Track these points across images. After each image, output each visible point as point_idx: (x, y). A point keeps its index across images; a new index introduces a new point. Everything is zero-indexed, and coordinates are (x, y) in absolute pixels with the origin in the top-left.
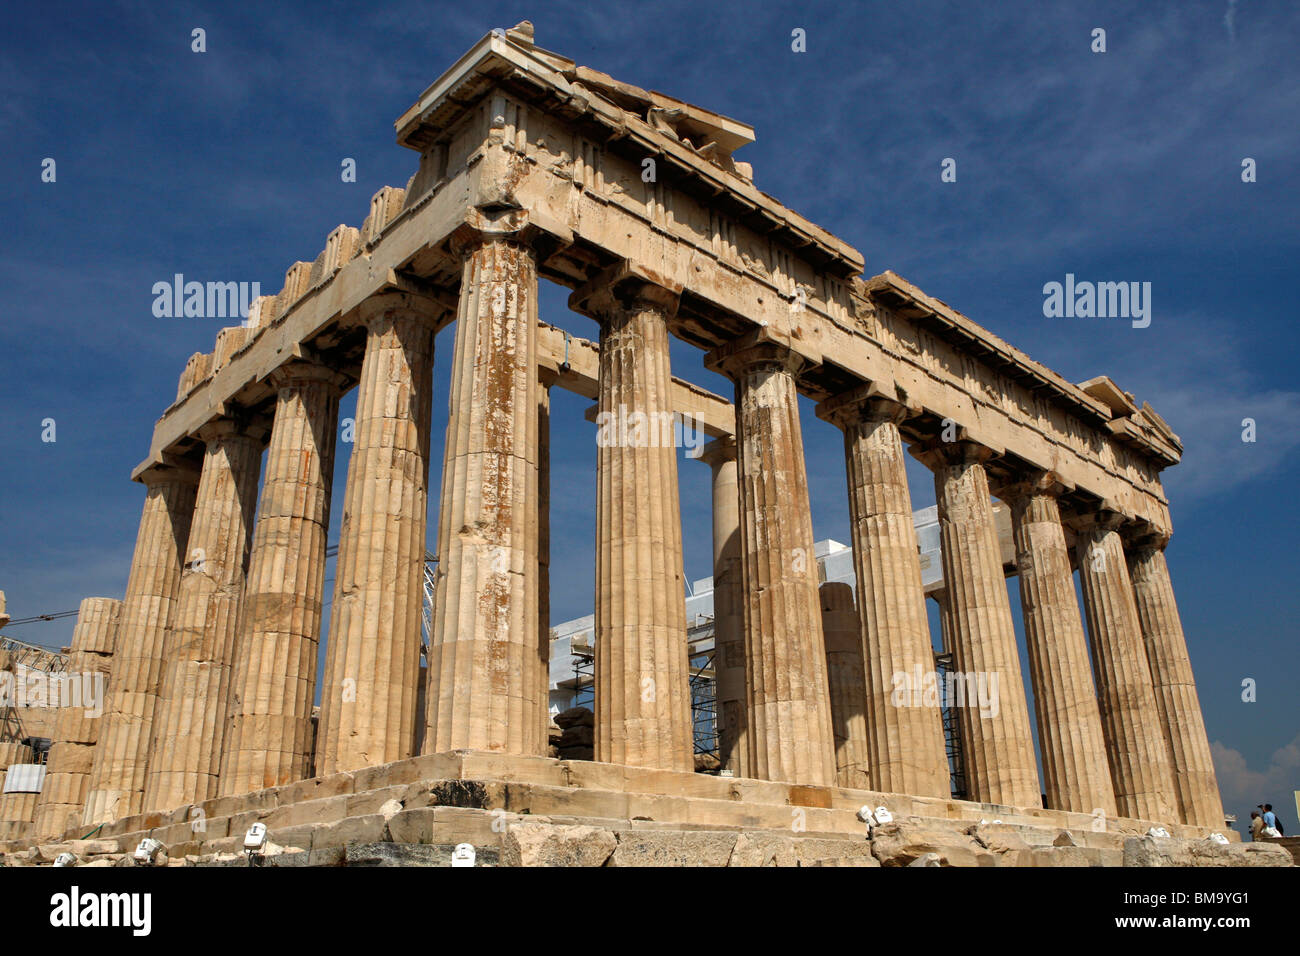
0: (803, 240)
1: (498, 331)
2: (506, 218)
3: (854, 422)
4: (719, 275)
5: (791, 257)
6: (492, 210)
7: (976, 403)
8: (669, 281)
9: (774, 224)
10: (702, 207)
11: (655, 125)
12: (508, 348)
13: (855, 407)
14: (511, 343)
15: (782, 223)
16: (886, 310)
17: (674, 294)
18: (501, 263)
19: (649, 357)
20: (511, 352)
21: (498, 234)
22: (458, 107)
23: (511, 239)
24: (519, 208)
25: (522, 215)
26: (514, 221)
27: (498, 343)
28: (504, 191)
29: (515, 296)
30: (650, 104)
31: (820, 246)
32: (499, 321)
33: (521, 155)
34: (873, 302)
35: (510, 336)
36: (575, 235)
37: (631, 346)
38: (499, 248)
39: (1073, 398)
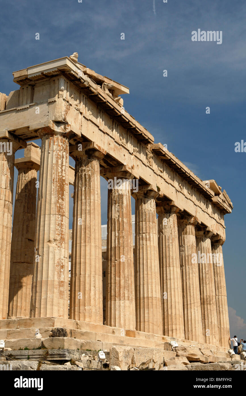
0: (138, 132)
1: (60, 170)
2: (63, 127)
3: (141, 197)
4: (115, 146)
5: (133, 137)
6: (58, 123)
7: (177, 191)
8: (103, 150)
9: (132, 126)
10: (111, 118)
11: (104, 90)
12: (63, 177)
13: (143, 192)
14: (64, 175)
15: (134, 126)
16: (156, 156)
17: (104, 155)
18: (61, 144)
19: (96, 178)
20: (64, 178)
21: (60, 133)
22: (44, 76)
23: (64, 135)
24: (67, 123)
25: (68, 126)
26: (65, 128)
27: (60, 174)
28: (63, 117)
29: (65, 157)
30: (104, 81)
31: (143, 135)
32: (60, 166)
33: (68, 102)
34: (152, 153)
35: (63, 172)
36: (82, 134)
37: (90, 173)
38: (60, 138)
39: (204, 189)
